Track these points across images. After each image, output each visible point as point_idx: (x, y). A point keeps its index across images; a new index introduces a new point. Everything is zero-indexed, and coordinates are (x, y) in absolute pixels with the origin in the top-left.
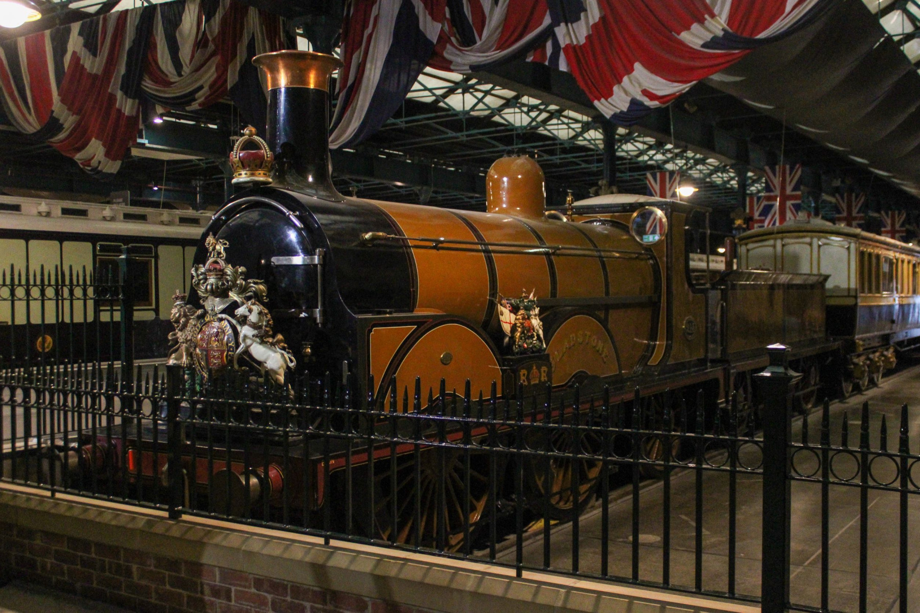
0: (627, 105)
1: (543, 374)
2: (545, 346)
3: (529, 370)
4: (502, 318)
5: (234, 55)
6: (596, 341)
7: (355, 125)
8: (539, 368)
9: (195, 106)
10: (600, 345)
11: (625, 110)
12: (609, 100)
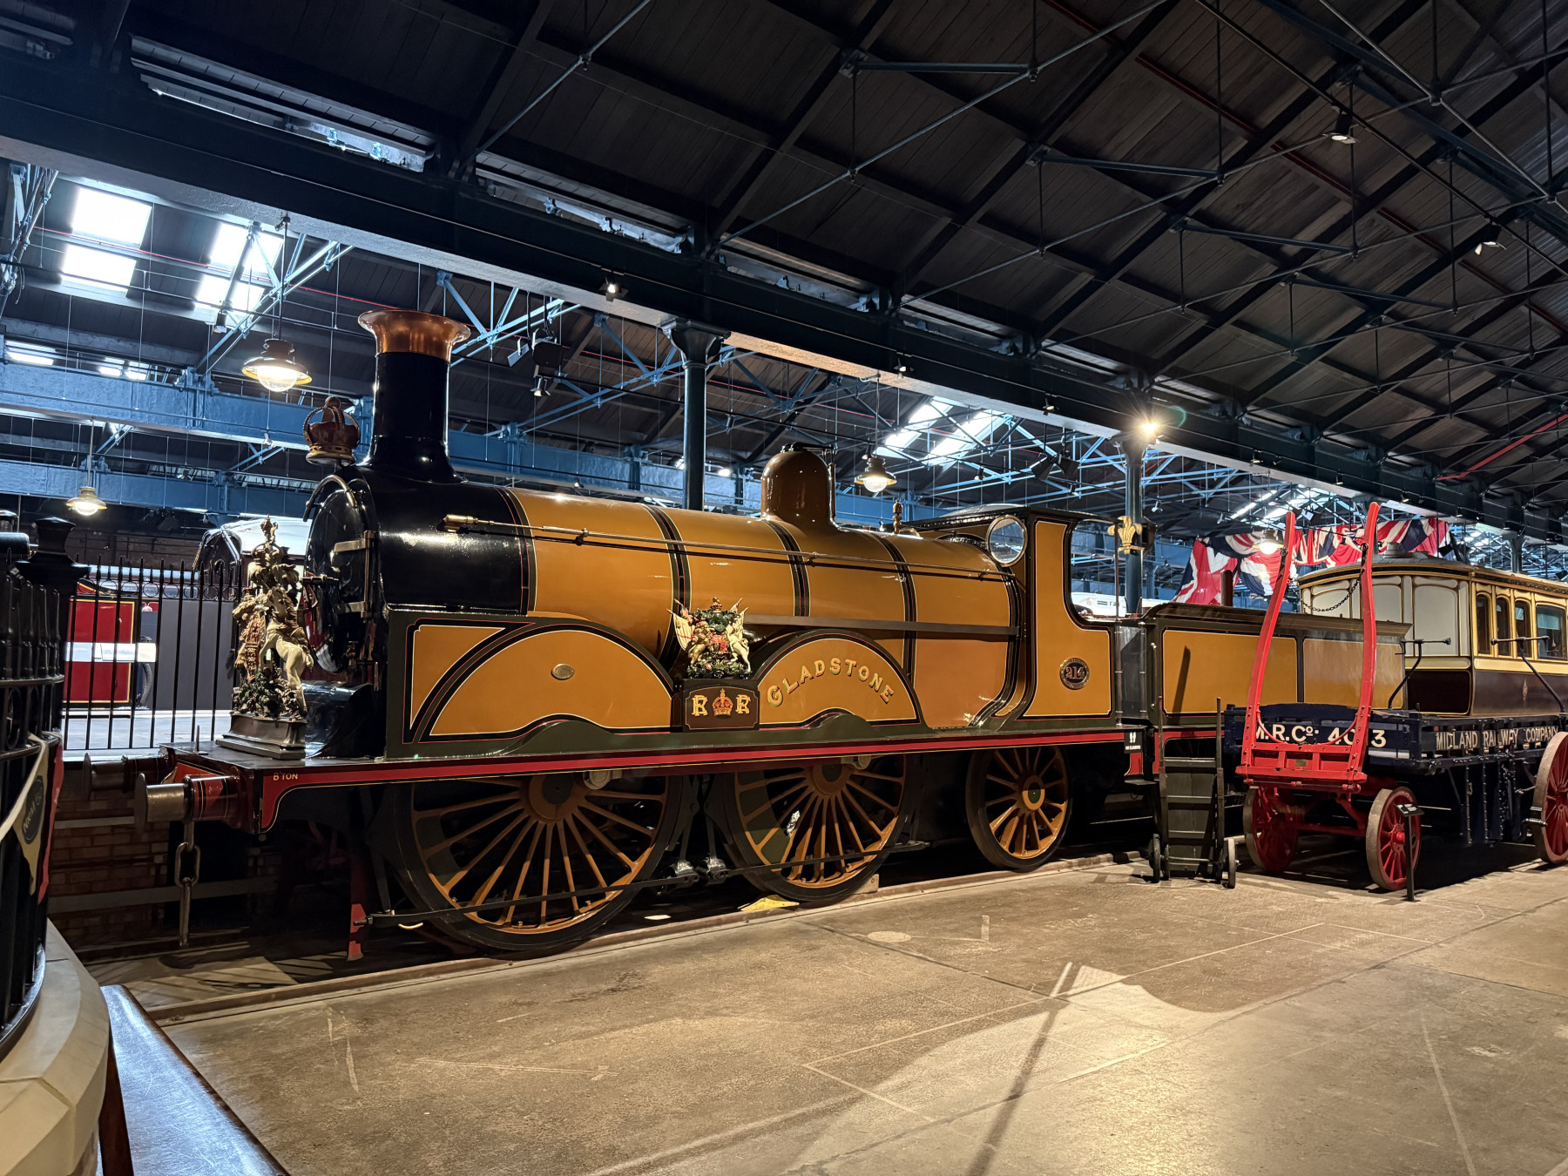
1: (740, 704)
2: (749, 670)
3: (712, 697)
4: (677, 631)
6: (867, 673)
8: (732, 696)
10: (877, 680)
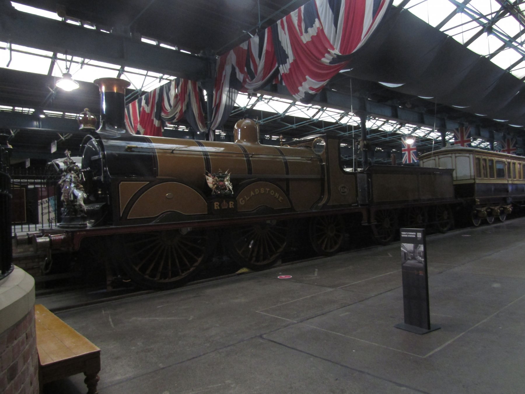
0: (304, 95)
1: (230, 205)
2: (233, 193)
3: (221, 202)
4: (208, 181)
5: (184, 100)
6: (273, 193)
7: (219, 119)
8: (228, 202)
9: (175, 120)
10: (277, 195)
11: (304, 97)
12: (299, 94)
